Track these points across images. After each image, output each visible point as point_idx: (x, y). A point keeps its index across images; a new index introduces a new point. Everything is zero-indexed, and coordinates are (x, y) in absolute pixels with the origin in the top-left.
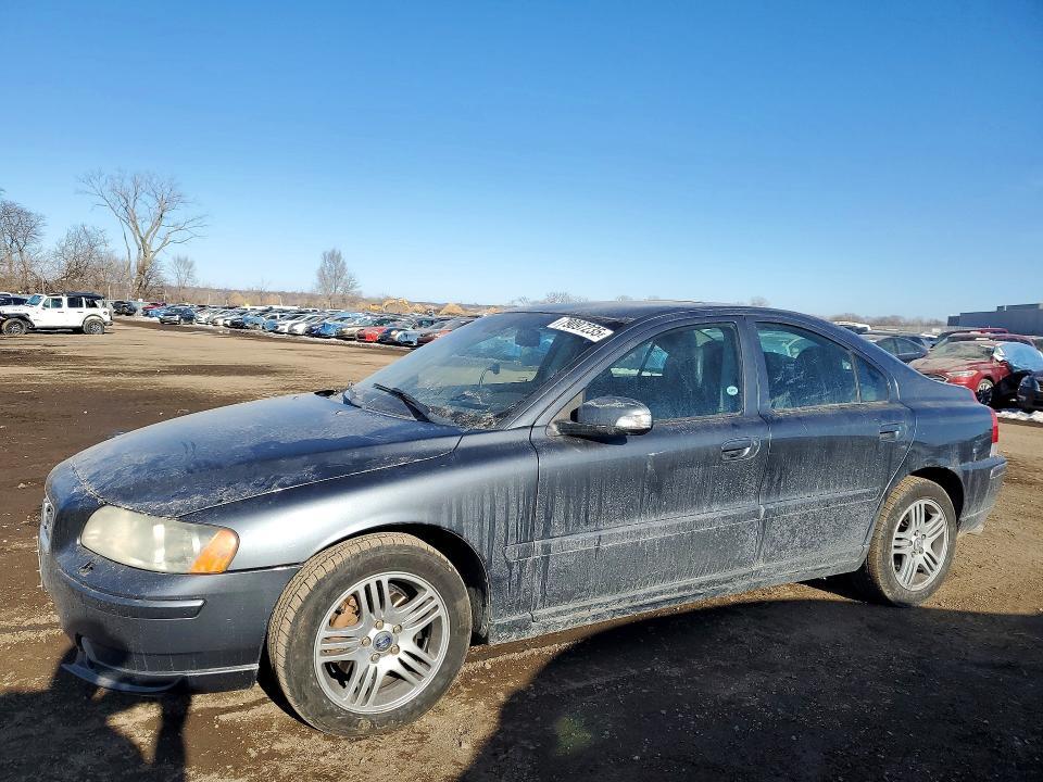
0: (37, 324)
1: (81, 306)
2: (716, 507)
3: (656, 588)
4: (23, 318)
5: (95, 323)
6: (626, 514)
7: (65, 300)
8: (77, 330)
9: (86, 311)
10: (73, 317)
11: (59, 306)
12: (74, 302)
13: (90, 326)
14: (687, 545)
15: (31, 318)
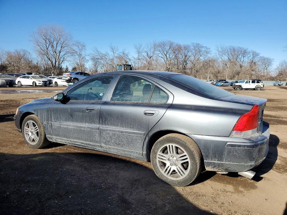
0: (243, 88)
1: (255, 83)
2: (87, 124)
3: (75, 141)
4: (240, 86)
5: (259, 87)
6: (66, 120)
7: (251, 81)
8: (254, 89)
9: (256, 84)
10: (253, 86)
11: (249, 83)
12: (253, 82)
13: (257, 88)
14: (80, 132)
15: (242, 86)
